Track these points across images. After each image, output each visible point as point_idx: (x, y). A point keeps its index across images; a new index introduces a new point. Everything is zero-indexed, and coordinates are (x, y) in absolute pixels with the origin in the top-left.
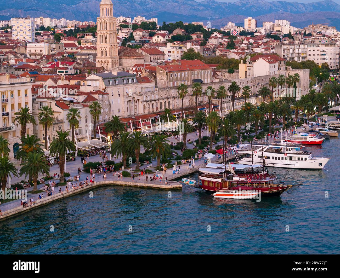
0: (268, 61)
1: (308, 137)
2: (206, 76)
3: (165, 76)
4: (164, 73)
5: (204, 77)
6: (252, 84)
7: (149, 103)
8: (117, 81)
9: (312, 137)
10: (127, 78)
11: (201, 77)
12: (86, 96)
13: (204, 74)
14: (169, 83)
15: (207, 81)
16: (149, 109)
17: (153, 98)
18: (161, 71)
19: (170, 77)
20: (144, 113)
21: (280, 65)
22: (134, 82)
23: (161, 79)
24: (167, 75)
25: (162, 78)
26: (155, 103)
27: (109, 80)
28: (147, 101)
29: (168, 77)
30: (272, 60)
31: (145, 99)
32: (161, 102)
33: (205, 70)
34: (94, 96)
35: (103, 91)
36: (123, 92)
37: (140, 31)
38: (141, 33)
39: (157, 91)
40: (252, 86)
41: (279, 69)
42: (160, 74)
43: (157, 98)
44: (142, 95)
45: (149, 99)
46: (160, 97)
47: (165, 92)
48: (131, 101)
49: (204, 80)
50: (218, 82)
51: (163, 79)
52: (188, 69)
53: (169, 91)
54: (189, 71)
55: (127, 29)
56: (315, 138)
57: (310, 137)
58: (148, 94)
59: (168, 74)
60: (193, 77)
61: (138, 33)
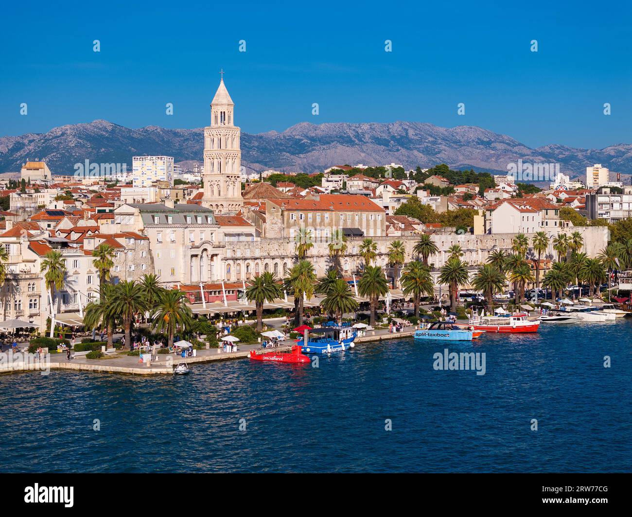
0: (518, 207)
1: (512, 318)
2: (372, 223)
3: (280, 217)
4: (278, 211)
5: (368, 225)
6: (480, 246)
7: (238, 262)
8: (170, 219)
9: (519, 319)
10: (193, 214)
11: (361, 225)
12: (103, 240)
13: (368, 220)
14: (286, 230)
15: (375, 232)
16: (239, 273)
17: (248, 254)
18: (274, 208)
19: (288, 219)
20: (228, 280)
21: (546, 216)
22: (209, 222)
23: (272, 224)
24: (282, 215)
25: (274, 221)
26: (252, 264)
27: (153, 214)
28: (235, 259)
29: (285, 219)
30: (528, 207)
31: (229, 254)
32: (267, 264)
33: (370, 213)
34: (118, 240)
35: (140, 233)
36: (184, 238)
37: (360, 179)
38: (361, 183)
39: (259, 243)
40: (480, 251)
41: (545, 224)
42: (271, 214)
43: (257, 255)
44: (223, 247)
45: (238, 255)
46: (265, 254)
47: (276, 247)
48: (199, 256)
49: (368, 230)
50: (399, 237)
51: (276, 224)
52: (332, 208)
53: (284, 244)
54: (334, 213)
55: (340, 176)
56: (524, 321)
57: (514, 319)
58: (238, 247)
59: (286, 213)
60: (341, 223)
61: (356, 183)
